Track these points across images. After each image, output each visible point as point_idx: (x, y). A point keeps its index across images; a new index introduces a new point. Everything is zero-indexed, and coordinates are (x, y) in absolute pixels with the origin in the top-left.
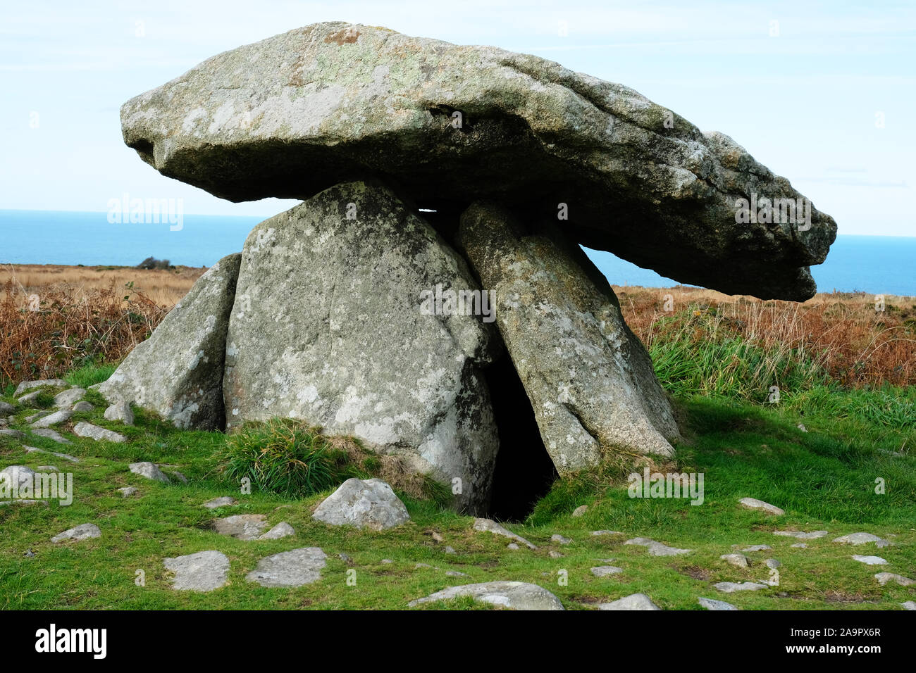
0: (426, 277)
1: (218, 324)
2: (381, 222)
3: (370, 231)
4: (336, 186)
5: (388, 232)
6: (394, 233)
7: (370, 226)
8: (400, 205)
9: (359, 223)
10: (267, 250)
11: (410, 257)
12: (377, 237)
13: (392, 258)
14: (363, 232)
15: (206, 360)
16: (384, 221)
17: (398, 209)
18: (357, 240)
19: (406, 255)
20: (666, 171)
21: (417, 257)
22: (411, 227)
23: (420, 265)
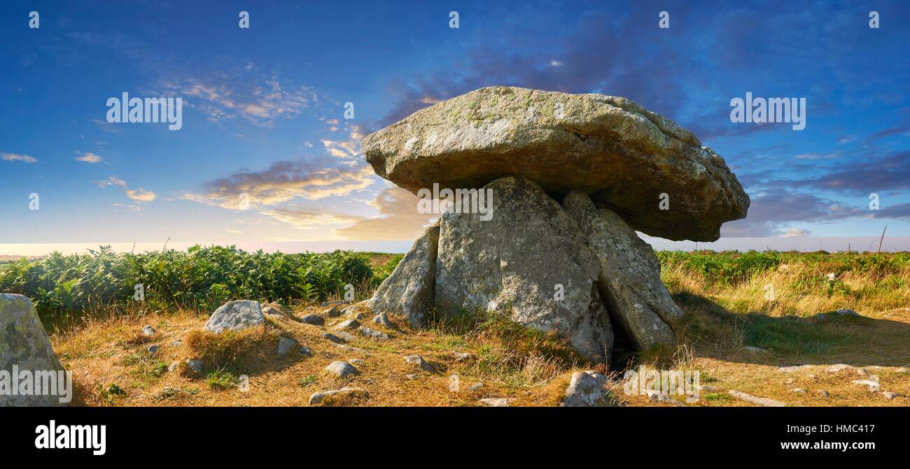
0: (560, 231)
1: (430, 266)
2: (527, 200)
3: (521, 205)
4: (496, 181)
5: (532, 206)
6: (536, 206)
7: (520, 203)
8: (537, 189)
9: (513, 201)
10: (456, 221)
11: (548, 219)
12: (526, 209)
13: (537, 222)
14: (516, 207)
15: (426, 287)
16: (529, 200)
17: (536, 191)
18: (513, 212)
19: (545, 219)
20: (692, 165)
21: (552, 219)
22: (546, 202)
23: (555, 224)
